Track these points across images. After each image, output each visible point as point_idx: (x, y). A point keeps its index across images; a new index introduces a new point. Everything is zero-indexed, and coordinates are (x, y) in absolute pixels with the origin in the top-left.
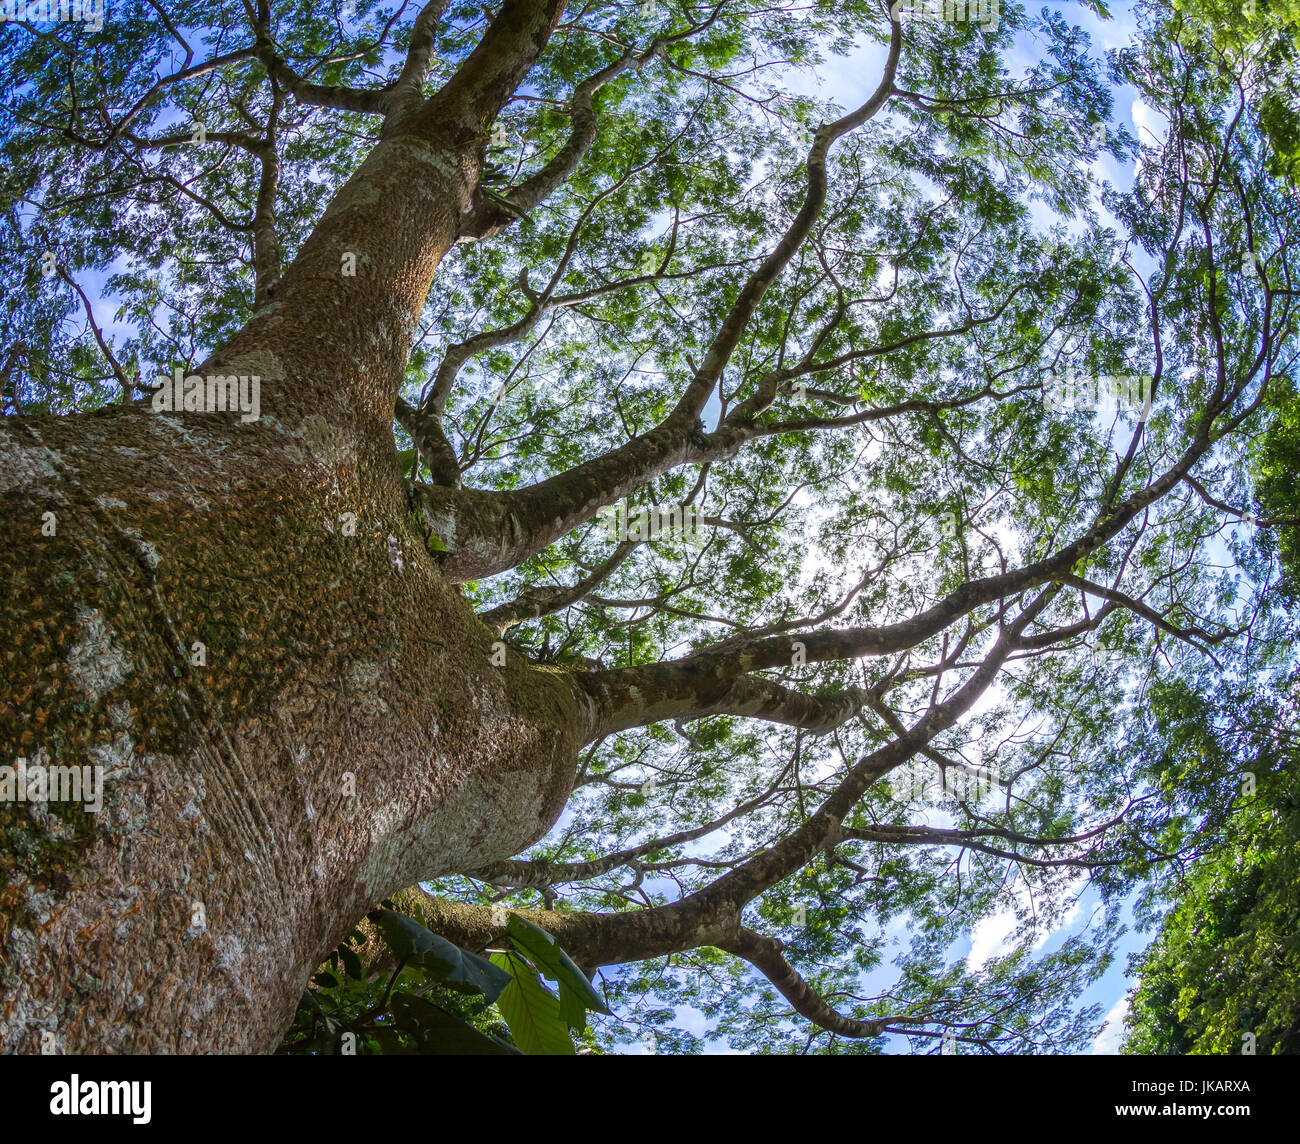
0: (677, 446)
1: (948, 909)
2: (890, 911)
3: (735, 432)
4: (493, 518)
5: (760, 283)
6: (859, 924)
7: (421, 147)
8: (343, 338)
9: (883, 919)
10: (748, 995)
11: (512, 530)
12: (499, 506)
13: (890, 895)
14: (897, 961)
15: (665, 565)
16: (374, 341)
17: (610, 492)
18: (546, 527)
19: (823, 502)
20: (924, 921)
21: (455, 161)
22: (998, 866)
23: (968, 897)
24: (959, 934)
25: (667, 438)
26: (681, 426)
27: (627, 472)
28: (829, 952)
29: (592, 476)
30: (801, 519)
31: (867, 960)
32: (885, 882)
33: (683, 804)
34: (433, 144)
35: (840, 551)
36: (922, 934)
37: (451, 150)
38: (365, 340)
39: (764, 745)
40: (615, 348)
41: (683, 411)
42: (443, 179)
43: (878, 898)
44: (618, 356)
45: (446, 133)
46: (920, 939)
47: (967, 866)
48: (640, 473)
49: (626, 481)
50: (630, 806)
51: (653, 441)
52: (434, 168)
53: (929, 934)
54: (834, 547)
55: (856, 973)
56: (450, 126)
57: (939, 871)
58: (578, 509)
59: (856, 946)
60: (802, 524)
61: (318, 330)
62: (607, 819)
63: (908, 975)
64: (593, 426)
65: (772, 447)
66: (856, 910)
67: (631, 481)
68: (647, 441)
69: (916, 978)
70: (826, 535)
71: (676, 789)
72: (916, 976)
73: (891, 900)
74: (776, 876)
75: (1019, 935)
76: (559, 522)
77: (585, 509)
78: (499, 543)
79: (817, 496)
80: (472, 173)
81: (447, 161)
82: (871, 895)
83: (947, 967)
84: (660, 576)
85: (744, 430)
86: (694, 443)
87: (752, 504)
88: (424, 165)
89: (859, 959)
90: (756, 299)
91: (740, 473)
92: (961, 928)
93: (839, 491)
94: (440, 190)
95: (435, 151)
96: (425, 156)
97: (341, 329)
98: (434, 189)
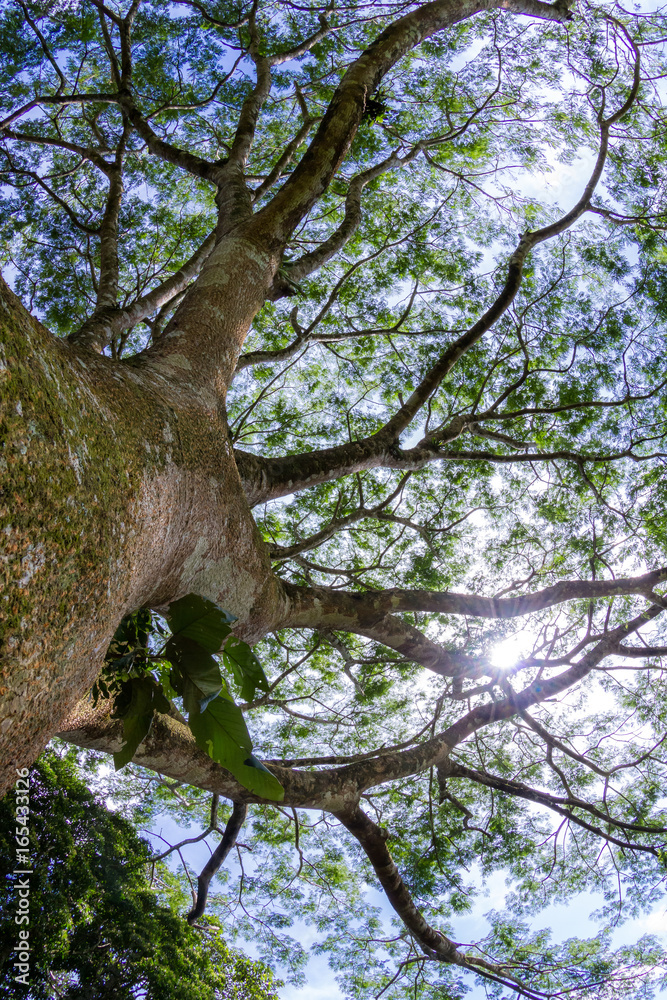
0: (378, 453)
1: (543, 875)
2: (494, 864)
3: (422, 453)
4: (252, 469)
5: (458, 348)
6: (461, 871)
7: (251, 249)
8: (212, 356)
9: (487, 870)
10: (358, 917)
11: (261, 479)
12: (256, 464)
13: (494, 850)
14: (488, 916)
15: (362, 553)
16: (224, 360)
17: (326, 473)
18: (282, 484)
19: (495, 526)
20: (521, 882)
21: (267, 260)
22: (593, 847)
23: (563, 867)
24: (552, 900)
25: (372, 446)
26: (384, 440)
27: (340, 462)
28: (430, 891)
29: (316, 460)
30: (473, 535)
31: (458, 904)
32: (491, 839)
33: (340, 746)
34: (257, 248)
35: (499, 563)
36: (517, 893)
37: (266, 252)
38: (221, 359)
39: (413, 706)
40: (350, 384)
41: (388, 430)
42: (261, 270)
43: (484, 850)
44: (349, 390)
45: (265, 241)
46: (515, 897)
47: (564, 840)
48: (349, 465)
49: (338, 468)
50: (297, 736)
51: (362, 446)
52: (256, 263)
53: (523, 894)
54: (494, 560)
55: (448, 915)
56: (266, 237)
57: (540, 839)
58: (304, 479)
59: (454, 889)
60: (474, 539)
61: (203, 350)
62: (276, 743)
63: (496, 931)
64: (323, 432)
65: (459, 475)
66: (463, 857)
67: (342, 469)
68: (358, 445)
69: (503, 936)
70: (490, 548)
71: (335, 733)
72: (504, 935)
73: (497, 854)
74: (392, 774)
75: (605, 914)
76: (290, 483)
77: (308, 479)
78: (252, 485)
79: (490, 521)
80: (275, 265)
81: (263, 259)
82: (480, 846)
83: (530, 933)
84: (356, 560)
85: (430, 452)
86: (391, 453)
87: (438, 517)
88: (251, 261)
89: (453, 902)
90: (453, 360)
91: (431, 492)
92: (553, 897)
93: (507, 520)
94: (258, 278)
95: (258, 252)
96: (252, 255)
97: (212, 352)
98: (256, 277)
